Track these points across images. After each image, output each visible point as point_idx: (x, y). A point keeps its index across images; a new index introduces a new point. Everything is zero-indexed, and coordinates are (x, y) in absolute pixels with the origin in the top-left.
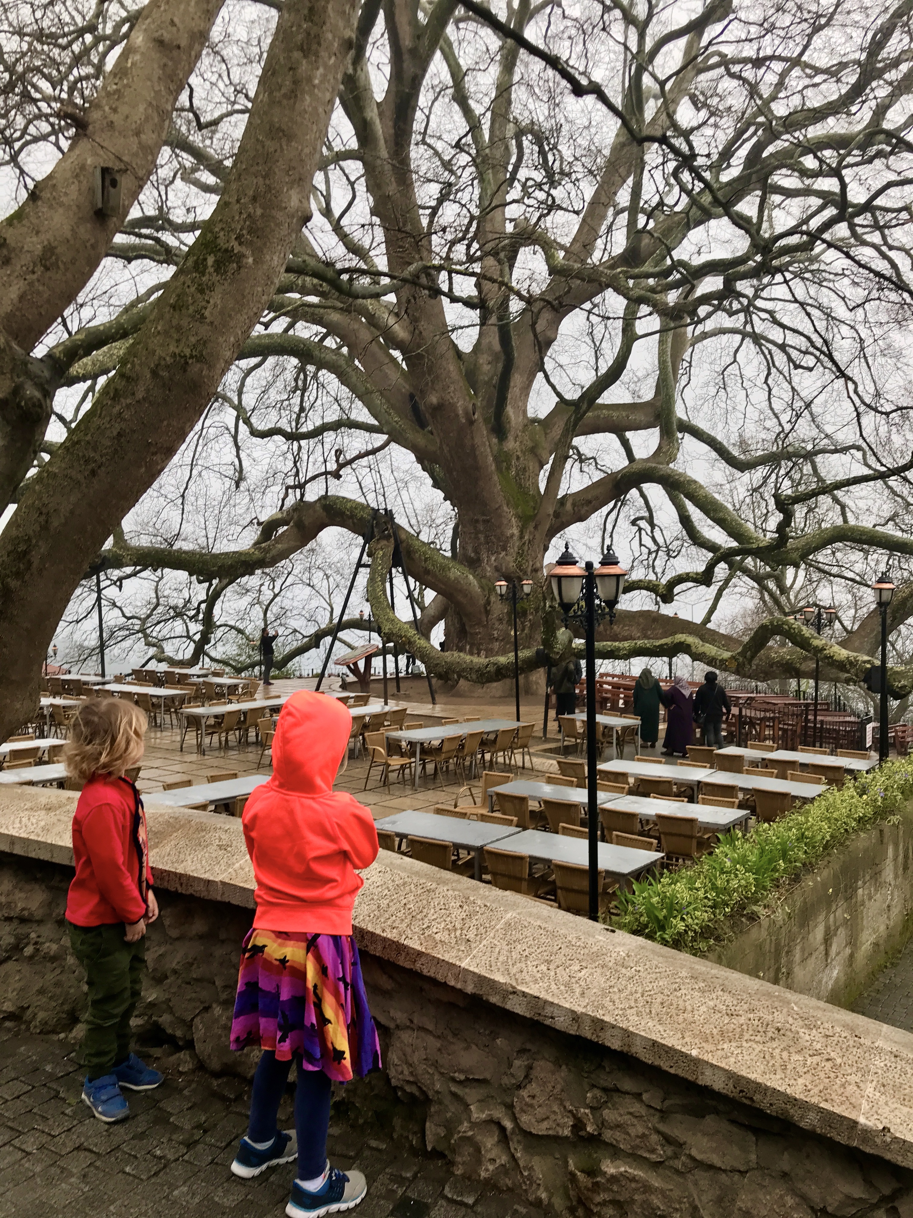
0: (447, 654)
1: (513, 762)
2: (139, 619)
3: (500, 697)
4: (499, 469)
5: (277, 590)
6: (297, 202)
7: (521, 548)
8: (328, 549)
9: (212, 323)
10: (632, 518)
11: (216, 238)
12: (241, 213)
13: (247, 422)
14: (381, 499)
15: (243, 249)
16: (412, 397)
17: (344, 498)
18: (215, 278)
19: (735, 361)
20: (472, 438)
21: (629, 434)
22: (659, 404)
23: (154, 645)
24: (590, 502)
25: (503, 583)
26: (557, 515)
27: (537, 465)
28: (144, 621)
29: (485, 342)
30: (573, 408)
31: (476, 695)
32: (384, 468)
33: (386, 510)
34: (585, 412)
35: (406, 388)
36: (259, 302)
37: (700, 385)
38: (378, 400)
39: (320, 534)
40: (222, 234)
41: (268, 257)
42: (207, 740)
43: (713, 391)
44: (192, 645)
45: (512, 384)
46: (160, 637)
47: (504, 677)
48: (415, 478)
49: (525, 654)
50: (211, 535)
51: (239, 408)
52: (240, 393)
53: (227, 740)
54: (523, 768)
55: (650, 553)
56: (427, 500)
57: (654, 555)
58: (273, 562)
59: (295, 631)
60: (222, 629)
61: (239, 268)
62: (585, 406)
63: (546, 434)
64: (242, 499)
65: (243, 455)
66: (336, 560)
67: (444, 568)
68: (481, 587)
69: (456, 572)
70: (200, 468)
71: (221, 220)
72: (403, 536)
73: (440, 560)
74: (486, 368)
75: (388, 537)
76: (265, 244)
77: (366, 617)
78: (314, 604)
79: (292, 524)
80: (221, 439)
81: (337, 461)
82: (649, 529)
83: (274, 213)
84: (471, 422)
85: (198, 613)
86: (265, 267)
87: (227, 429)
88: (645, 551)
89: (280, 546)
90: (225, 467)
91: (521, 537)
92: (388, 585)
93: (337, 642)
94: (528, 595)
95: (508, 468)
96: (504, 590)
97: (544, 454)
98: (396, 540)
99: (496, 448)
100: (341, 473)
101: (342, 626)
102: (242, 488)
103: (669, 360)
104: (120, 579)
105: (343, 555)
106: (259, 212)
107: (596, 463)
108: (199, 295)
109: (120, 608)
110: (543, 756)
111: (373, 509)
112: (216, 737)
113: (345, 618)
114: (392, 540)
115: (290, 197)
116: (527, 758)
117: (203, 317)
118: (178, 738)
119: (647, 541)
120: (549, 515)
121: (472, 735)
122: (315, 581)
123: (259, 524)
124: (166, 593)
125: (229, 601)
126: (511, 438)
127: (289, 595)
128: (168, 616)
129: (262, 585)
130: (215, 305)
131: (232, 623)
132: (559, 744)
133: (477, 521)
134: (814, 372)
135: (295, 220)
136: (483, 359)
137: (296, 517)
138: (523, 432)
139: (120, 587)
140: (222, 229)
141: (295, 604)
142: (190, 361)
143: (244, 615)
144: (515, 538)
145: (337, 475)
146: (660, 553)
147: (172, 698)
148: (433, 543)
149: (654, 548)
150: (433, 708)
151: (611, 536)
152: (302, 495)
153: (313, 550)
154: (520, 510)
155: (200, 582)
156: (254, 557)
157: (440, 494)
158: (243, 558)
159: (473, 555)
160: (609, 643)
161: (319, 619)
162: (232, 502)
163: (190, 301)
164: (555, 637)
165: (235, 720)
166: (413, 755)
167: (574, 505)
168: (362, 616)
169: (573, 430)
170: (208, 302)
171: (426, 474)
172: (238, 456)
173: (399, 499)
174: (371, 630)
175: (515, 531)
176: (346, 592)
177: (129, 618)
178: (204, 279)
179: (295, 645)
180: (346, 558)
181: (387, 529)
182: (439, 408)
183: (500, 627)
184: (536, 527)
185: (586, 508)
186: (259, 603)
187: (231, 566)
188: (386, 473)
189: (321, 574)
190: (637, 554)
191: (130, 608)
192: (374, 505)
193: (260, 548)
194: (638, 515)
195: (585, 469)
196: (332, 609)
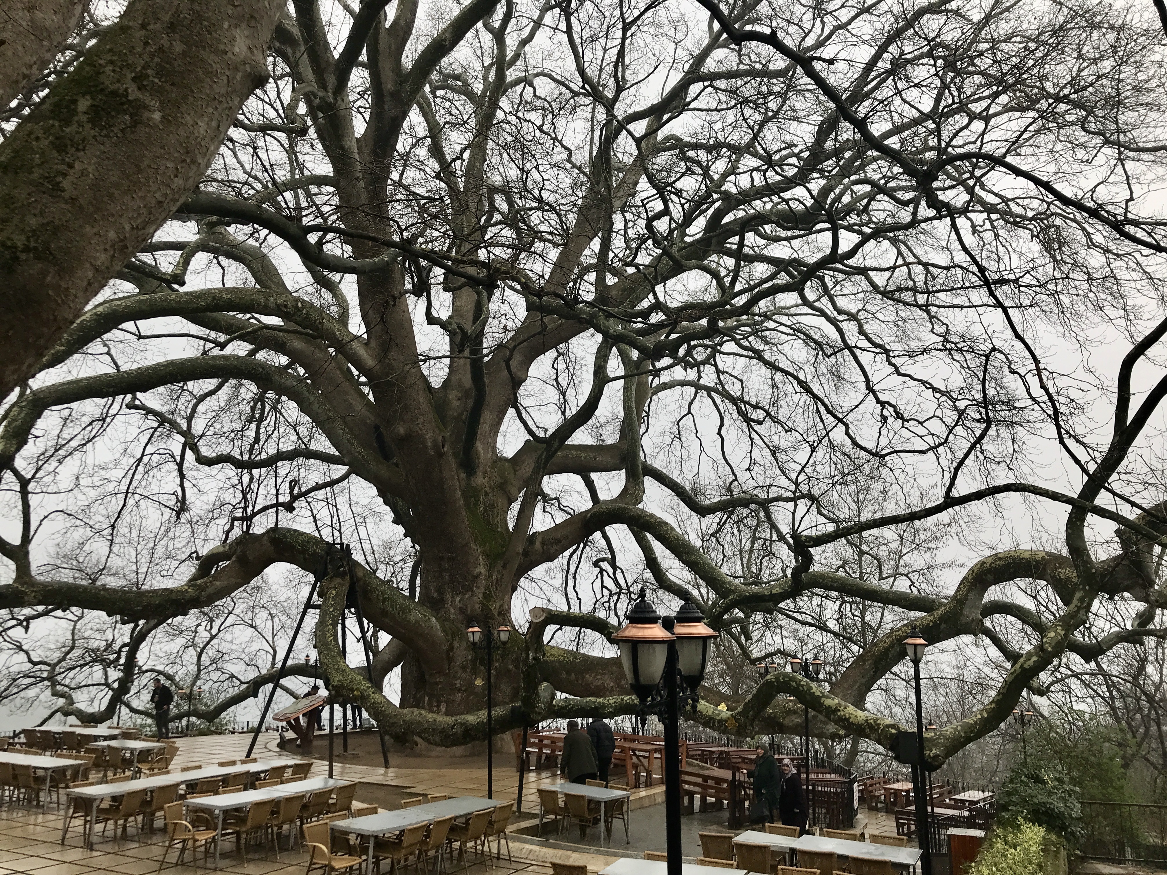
0: (405, 711)
1: (486, 848)
2: (48, 664)
3: (461, 756)
4: (467, 504)
5: (214, 632)
6: (245, 49)
7: (487, 588)
8: (275, 587)
9: (73, 200)
10: (594, 559)
11: (99, 73)
12: (146, 43)
13: (195, 449)
14: (337, 534)
15: (146, 98)
16: (377, 428)
17: (295, 531)
18: (89, 131)
19: (689, 412)
20: (441, 471)
21: (594, 476)
22: (625, 447)
23: (62, 695)
24: (560, 541)
25: (476, 629)
26: (526, 554)
27: (506, 502)
28: (53, 666)
29: (455, 378)
30: (545, 445)
31: (433, 754)
32: (342, 502)
33: (342, 544)
34: (556, 451)
35: (371, 418)
36: (168, 186)
37: (657, 434)
38: (340, 429)
39: (267, 570)
40: (109, 68)
41: (189, 119)
42: (99, 827)
43: (668, 440)
44: (111, 693)
45: (482, 421)
46: (73, 685)
47: (473, 739)
48: (375, 514)
49: (498, 712)
50: (143, 570)
51: (187, 434)
52: (189, 419)
53: (125, 827)
54: (498, 858)
55: (611, 595)
56: (386, 537)
57: (615, 597)
58: (210, 601)
59: (232, 676)
60: (148, 674)
61: (135, 124)
62: (556, 444)
63: (515, 471)
64: (182, 532)
65: (187, 484)
66: (282, 599)
67: (404, 610)
68: (444, 631)
69: (416, 615)
70: (137, 497)
71: (111, 50)
72: (360, 574)
73: (400, 601)
74: (455, 403)
75: (343, 575)
76: (185, 98)
77: (312, 662)
78: (255, 646)
79: (234, 559)
80: (165, 467)
81: (291, 492)
82: (610, 571)
83: (204, 54)
84: (440, 455)
85: (119, 657)
86: (181, 132)
87: (173, 456)
88: (606, 592)
89: (218, 583)
90: (166, 497)
91: (489, 576)
92: (339, 628)
93: (278, 689)
94: (504, 643)
95: (476, 504)
96: (477, 637)
97: (513, 491)
98: (351, 578)
99: (463, 483)
100: (295, 505)
101: (285, 671)
102: (183, 520)
103: (634, 405)
104: (28, 619)
105: (291, 593)
106: (178, 47)
107: (559, 504)
108: (55, 154)
109: (26, 652)
110: (519, 840)
111: (328, 543)
112: (110, 824)
113: (290, 662)
114: (348, 578)
115: (232, 41)
116: (503, 842)
117: (57, 188)
118: (60, 825)
119: (609, 582)
120: (518, 554)
121: (439, 823)
122: (258, 622)
123: (198, 558)
124: (86, 635)
125: (160, 642)
126: (480, 474)
127: (228, 637)
128: (82, 662)
129: (199, 625)
130: (84, 173)
131: (160, 668)
132: (537, 821)
133: (442, 558)
134: (763, 426)
135: (239, 76)
136: (453, 395)
137: (239, 551)
138: (492, 468)
139: (27, 628)
140: (112, 62)
141: (234, 647)
142: (23, 256)
143: (175, 659)
144: (482, 578)
145: (289, 507)
146: (622, 596)
147: (62, 770)
148: (389, 581)
149: (614, 589)
150: (385, 774)
151: (575, 578)
152: (248, 527)
153: (258, 588)
154: (487, 547)
155: (124, 623)
156: (187, 597)
157: (400, 530)
158: (173, 596)
159: (435, 595)
160: (593, 699)
161: (260, 663)
162: (171, 534)
163: (37, 161)
164: (537, 694)
165: (137, 801)
166: (364, 850)
167: (543, 543)
168: (307, 661)
169: (544, 468)
170: (71, 166)
171: (388, 508)
172: (182, 485)
173: (356, 534)
174: (316, 677)
175: (482, 570)
176: (292, 634)
177: (35, 664)
178: (67, 130)
179: (232, 692)
180: (294, 596)
181: (342, 566)
182: (407, 439)
183: (464, 676)
184: (504, 567)
185: (554, 547)
186: (194, 645)
187: (159, 606)
188: (344, 508)
189: (264, 614)
190: (599, 596)
191: (39, 652)
192: (330, 540)
193: (196, 585)
194: (600, 556)
195: (548, 509)
196: (275, 652)
